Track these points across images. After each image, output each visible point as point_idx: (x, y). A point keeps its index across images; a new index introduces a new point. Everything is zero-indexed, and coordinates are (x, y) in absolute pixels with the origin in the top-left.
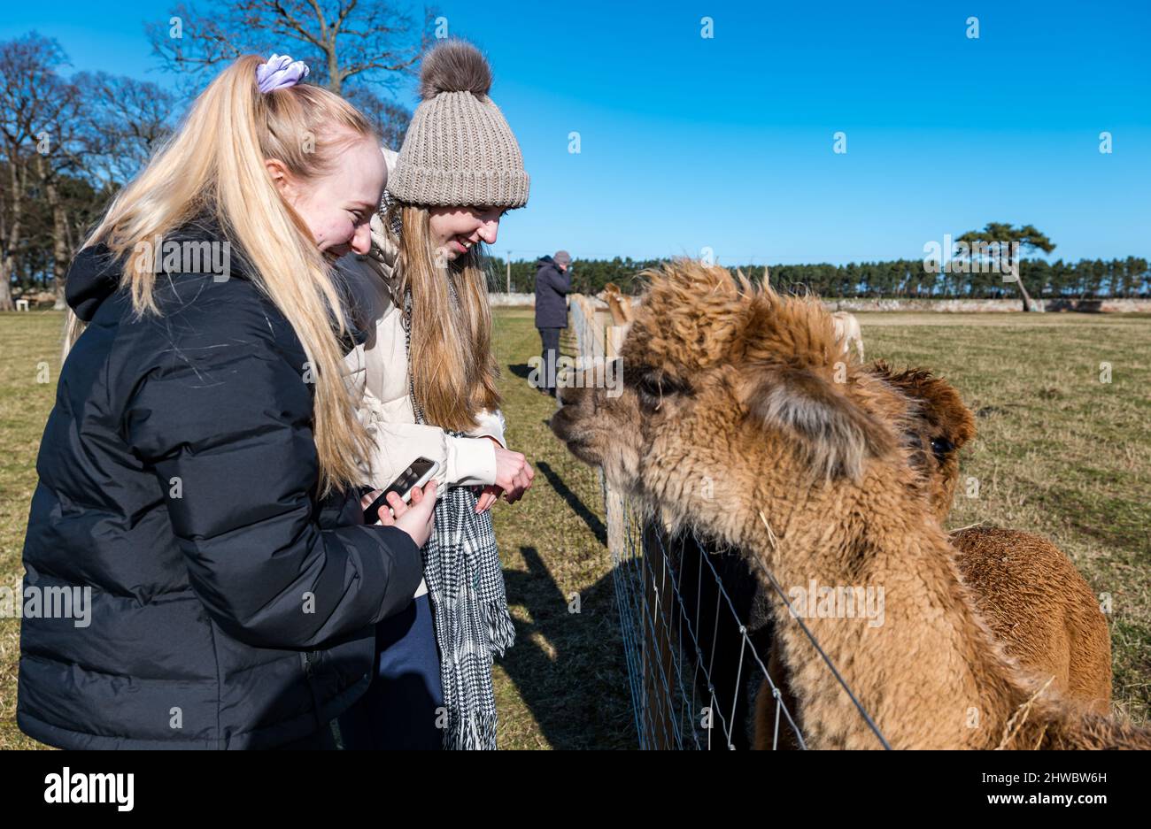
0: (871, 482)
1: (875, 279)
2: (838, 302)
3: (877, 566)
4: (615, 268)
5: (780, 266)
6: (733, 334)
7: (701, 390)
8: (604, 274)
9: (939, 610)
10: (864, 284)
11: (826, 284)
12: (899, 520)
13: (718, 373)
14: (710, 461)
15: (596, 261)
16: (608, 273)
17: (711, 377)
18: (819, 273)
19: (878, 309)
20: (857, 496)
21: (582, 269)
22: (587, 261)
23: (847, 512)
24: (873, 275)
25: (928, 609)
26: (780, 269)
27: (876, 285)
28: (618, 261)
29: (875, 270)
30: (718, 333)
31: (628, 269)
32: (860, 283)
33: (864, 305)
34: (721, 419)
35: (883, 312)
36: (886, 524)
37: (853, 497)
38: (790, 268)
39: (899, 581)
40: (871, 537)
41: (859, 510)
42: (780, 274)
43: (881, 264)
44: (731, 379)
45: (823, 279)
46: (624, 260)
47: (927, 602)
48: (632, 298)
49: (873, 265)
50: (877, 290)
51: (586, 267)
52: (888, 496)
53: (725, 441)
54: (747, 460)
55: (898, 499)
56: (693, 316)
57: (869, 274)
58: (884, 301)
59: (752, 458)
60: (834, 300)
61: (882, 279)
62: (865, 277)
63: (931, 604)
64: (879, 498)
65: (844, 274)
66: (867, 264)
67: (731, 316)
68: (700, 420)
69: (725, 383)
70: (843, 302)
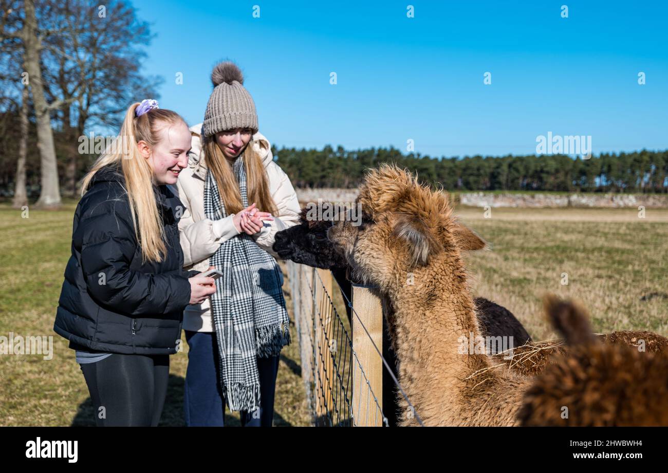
0: (440, 271)
1: (615, 172)
2: (568, 197)
3: (438, 304)
4: (325, 157)
5: (510, 156)
6: (394, 199)
7: (378, 221)
8: (313, 165)
9: (461, 327)
10: (603, 177)
11: (561, 176)
12: (449, 288)
13: (385, 214)
14: (377, 250)
15: (304, 151)
16: (317, 163)
17: (382, 216)
18: (553, 165)
19: (613, 205)
20: (433, 275)
21: (288, 159)
22: (293, 150)
23: (428, 280)
24: (614, 168)
25: (455, 325)
26: (509, 160)
27: (618, 178)
28: (328, 149)
29: (615, 161)
30: (386, 197)
31: (340, 158)
32: (599, 175)
33: (597, 200)
34: (383, 233)
35: (618, 208)
36: (444, 288)
37: (432, 275)
38: (520, 159)
39: (446, 311)
40: (437, 293)
41: (433, 280)
42: (510, 166)
43: (623, 155)
44: (389, 218)
45: (557, 171)
46: (335, 149)
47: (456, 322)
48: (343, 191)
49: (614, 155)
50: (620, 183)
51: (293, 156)
52: (447, 278)
53: (384, 243)
54: (392, 252)
55: (451, 280)
56: (377, 190)
57: (609, 167)
58: (619, 196)
59: (394, 251)
60: (565, 194)
61: (623, 172)
62: (605, 169)
63: (457, 324)
64: (442, 277)
65: (581, 166)
66: (607, 155)
67: (393, 192)
68: (375, 232)
69: (386, 219)
70: (574, 197)
